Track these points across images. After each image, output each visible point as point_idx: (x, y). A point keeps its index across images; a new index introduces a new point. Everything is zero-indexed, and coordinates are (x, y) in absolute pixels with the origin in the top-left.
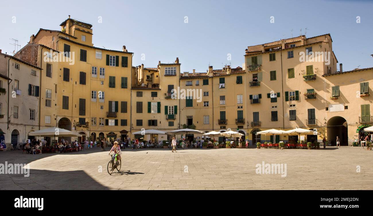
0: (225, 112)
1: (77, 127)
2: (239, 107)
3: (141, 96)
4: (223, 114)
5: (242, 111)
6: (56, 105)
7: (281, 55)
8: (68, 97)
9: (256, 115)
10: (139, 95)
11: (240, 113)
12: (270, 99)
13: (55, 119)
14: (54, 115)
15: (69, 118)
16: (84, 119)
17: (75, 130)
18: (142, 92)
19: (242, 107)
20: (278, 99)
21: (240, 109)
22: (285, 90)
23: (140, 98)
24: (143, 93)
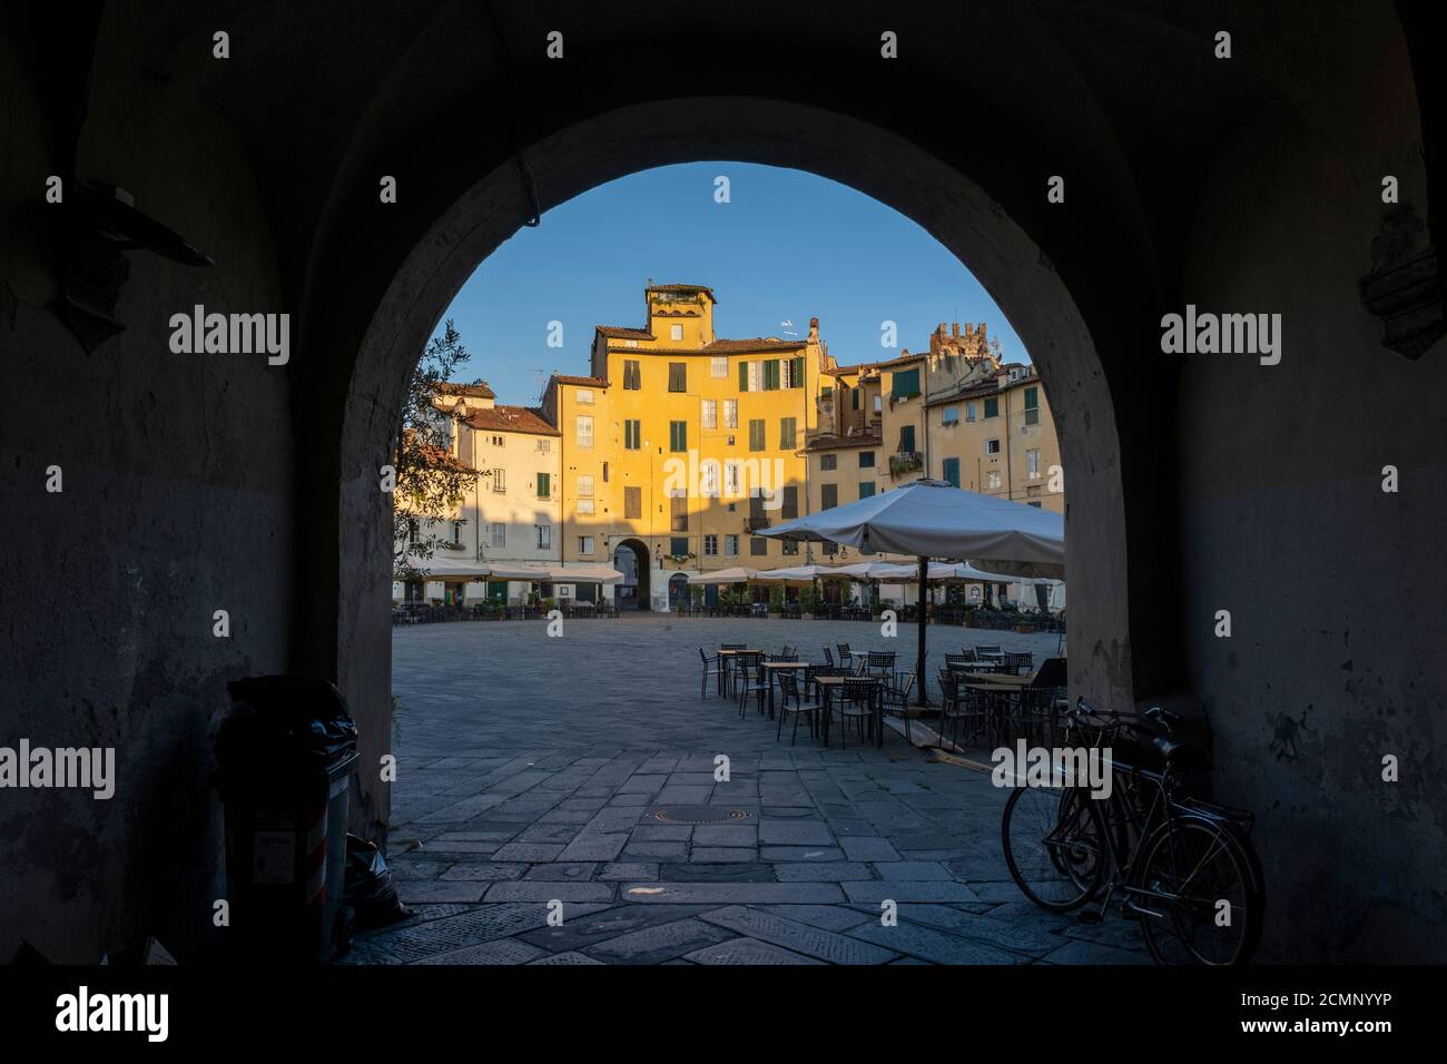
1: (665, 562)
3: (833, 466)
6: (606, 510)
8: (639, 489)
10: (829, 464)
13: (606, 544)
14: (602, 534)
15: (643, 540)
16: (685, 541)
17: (661, 568)
18: (835, 456)
23: (831, 472)
24: (838, 460)
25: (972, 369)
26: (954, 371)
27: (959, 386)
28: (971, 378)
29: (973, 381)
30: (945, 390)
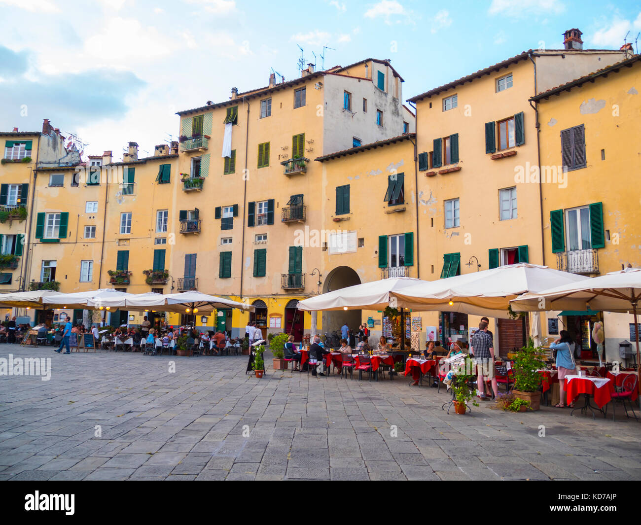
0: (128, 252)
2: (159, 242)
4: (123, 257)
5: (164, 251)
7: (249, 111)
9: (191, 260)
11: (160, 256)
12: (219, 222)
19: (164, 241)
20: (235, 219)
21: (160, 247)
22: (250, 199)
25: (68, 154)
26: (57, 151)
27: (59, 163)
28: (66, 160)
29: (67, 163)
30: (49, 163)
